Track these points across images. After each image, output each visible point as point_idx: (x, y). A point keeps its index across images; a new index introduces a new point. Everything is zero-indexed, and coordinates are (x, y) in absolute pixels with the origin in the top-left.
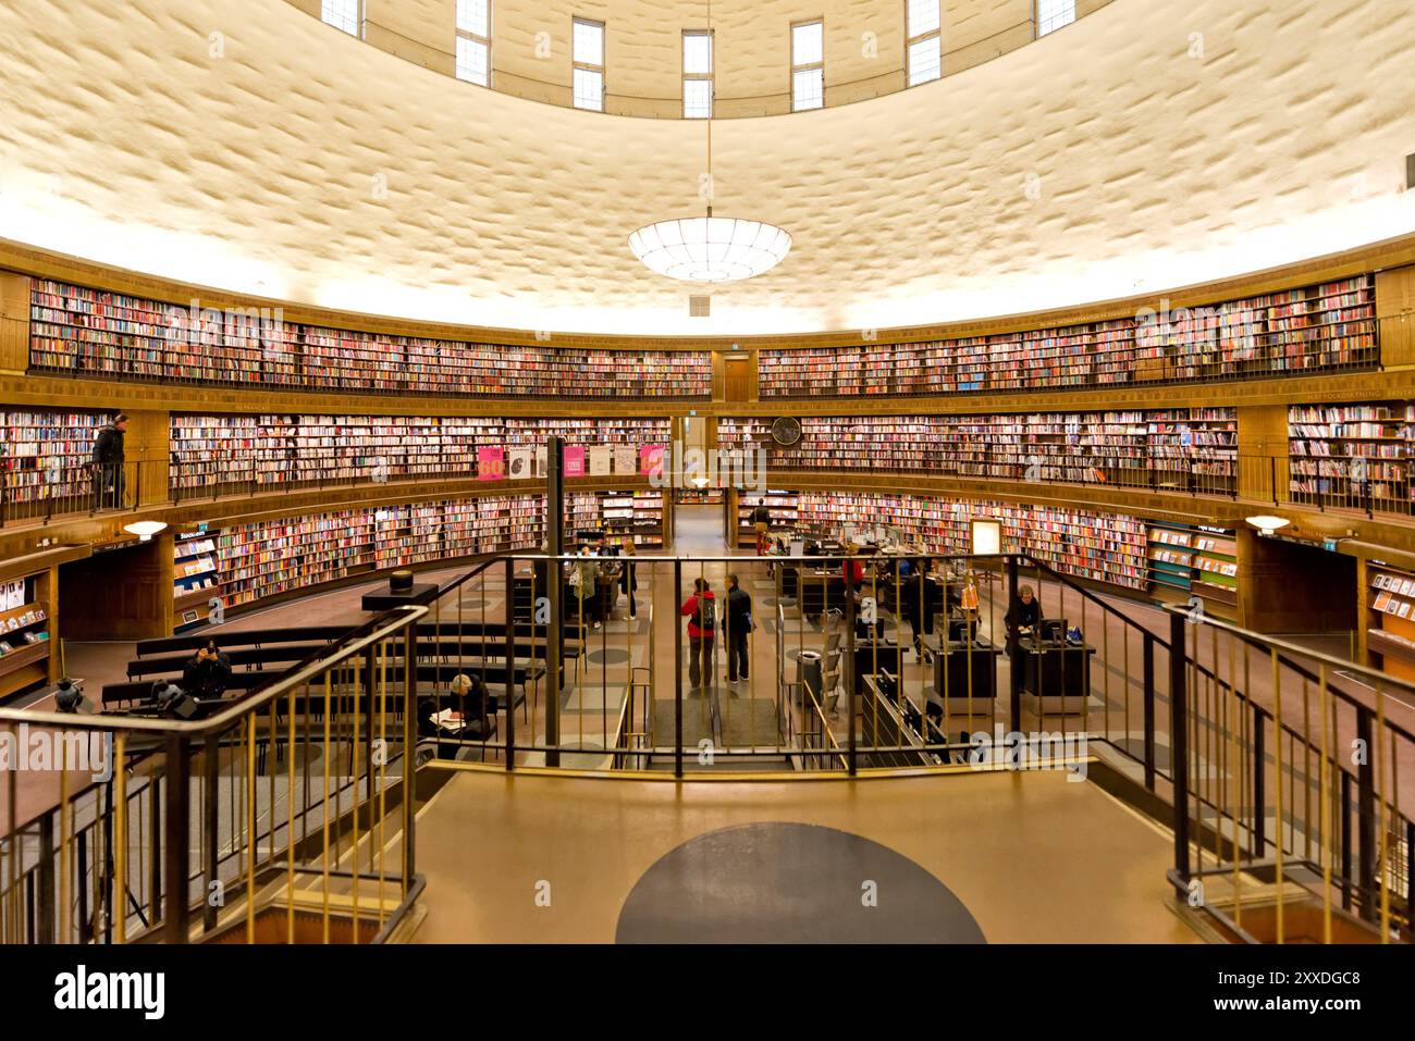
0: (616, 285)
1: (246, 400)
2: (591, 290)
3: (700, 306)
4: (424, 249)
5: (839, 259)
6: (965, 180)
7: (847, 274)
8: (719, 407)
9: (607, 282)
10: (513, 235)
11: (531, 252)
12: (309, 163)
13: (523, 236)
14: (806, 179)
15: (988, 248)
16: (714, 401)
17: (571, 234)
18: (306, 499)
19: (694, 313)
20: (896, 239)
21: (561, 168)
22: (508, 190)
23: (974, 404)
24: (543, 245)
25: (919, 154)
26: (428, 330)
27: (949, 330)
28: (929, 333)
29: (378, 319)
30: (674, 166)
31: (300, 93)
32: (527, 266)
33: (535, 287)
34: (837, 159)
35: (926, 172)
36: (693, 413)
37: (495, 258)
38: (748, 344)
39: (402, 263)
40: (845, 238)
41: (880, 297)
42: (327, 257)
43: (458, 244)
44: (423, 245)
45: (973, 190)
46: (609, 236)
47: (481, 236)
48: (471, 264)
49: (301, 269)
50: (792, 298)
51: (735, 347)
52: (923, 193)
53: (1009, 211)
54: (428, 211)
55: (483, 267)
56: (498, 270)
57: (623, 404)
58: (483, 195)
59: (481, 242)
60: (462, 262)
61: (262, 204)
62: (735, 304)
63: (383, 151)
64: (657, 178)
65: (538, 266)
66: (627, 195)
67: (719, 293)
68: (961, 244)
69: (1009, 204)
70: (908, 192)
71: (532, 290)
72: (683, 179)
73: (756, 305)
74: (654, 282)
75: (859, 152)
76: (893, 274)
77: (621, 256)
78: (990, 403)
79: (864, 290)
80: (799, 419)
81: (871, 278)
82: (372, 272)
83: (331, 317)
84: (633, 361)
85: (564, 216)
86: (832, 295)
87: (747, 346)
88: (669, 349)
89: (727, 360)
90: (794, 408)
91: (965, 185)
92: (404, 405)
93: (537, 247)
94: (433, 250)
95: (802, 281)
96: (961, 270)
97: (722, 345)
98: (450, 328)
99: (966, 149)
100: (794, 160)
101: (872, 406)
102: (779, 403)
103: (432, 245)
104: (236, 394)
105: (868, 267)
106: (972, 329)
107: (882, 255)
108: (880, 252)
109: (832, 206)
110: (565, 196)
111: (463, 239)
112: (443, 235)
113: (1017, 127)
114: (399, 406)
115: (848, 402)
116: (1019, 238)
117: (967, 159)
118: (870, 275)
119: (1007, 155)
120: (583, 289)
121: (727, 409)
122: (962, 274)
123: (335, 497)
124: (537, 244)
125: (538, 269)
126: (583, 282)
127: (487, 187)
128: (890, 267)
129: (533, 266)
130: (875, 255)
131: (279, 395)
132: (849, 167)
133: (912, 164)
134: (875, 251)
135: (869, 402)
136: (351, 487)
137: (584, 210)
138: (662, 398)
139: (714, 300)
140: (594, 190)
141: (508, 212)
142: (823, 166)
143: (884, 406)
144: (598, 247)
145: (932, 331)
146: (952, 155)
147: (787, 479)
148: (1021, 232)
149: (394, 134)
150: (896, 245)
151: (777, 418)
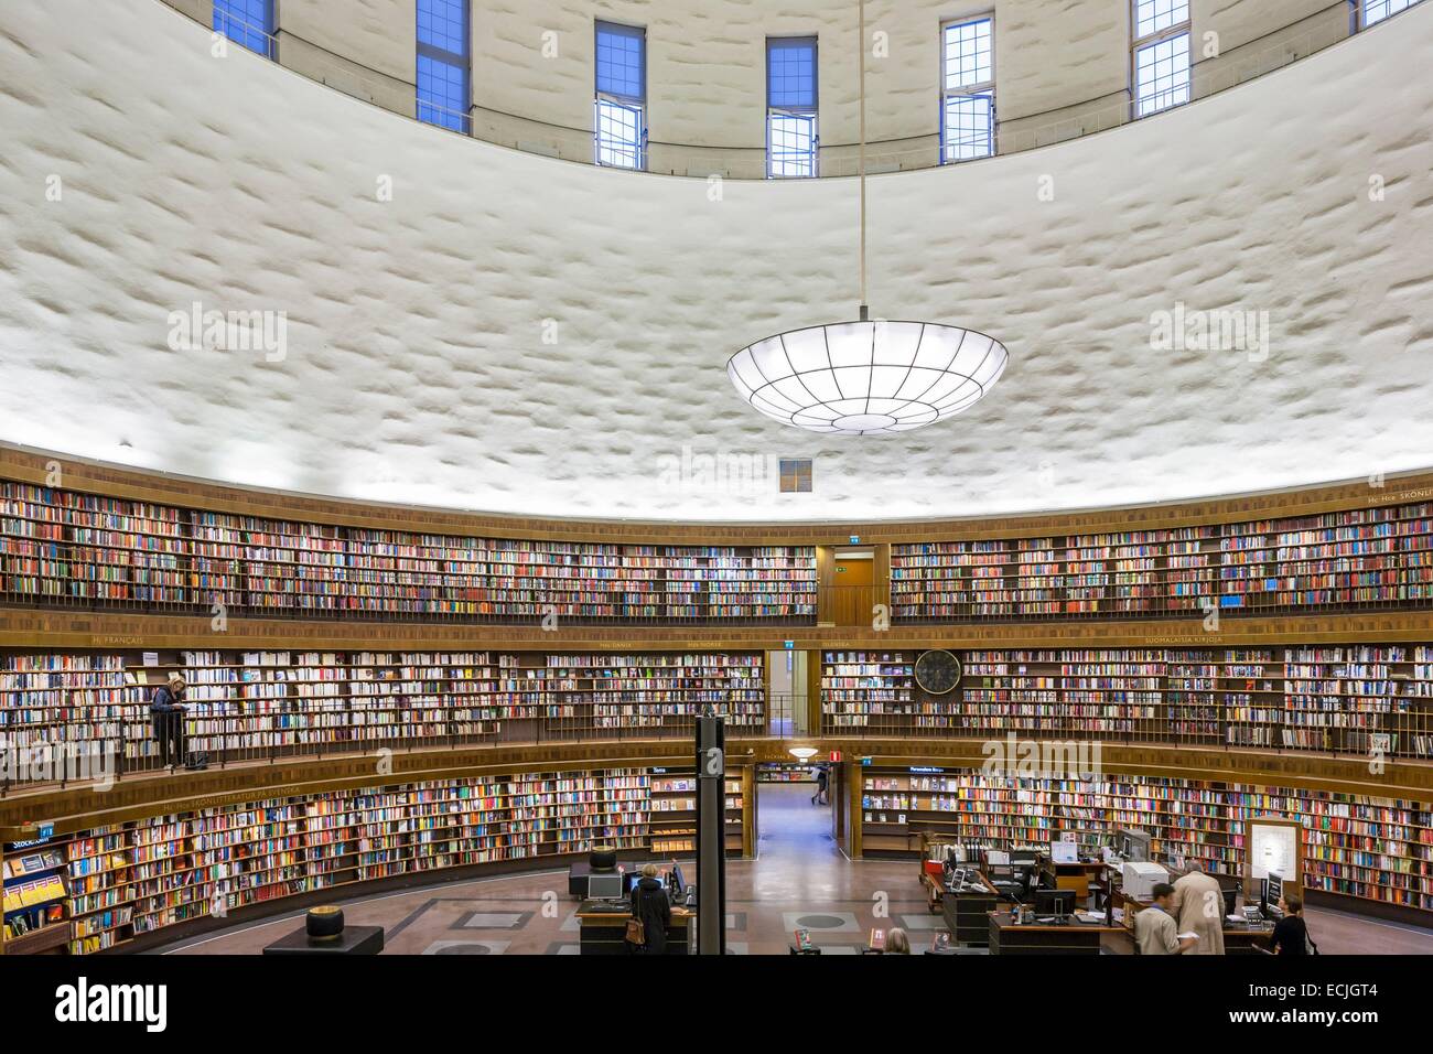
0: (665, 442)
1: (108, 628)
2: (628, 452)
3: (796, 475)
4: (371, 389)
5: (1021, 398)
6: (1233, 266)
7: (1033, 422)
8: (830, 635)
9: (650, 439)
10: (507, 367)
11: (532, 392)
12: (200, 255)
13: (520, 368)
14: (966, 271)
15: (1273, 377)
16: (821, 625)
17: (595, 363)
18: (201, 783)
19: (785, 487)
20: (1115, 364)
21: (578, 260)
22: (499, 295)
23: (1252, 629)
24: (552, 381)
25: (1156, 225)
26: (379, 516)
27: (1207, 510)
28: (1172, 515)
29: (302, 500)
30: (755, 254)
31: (181, 146)
32: (527, 414)
33: (540, 447)
34: (1017, 237)
35: (1167, 255)
36: (789, 643)
37: (480, 403)
38: (871, 534)
39: (338, 411)
40: (1031, 363)
41: (1089, 458)
42: (226, 403)
43: (423, 381)
44: (370, 383)
45: (1248, 282)
46: (653, 366)
47: (458, 368)
48: (443, 412)
49: (186, 422)
50: (945, 461)
51: (855, 539)
52: (1161, 289)
53: (1310, 314)
54: (378, 330)
55: (463, 417)
56: (484, 421)
57: (679, 631)
58: (462, 304)
59: (458, 377)
60: (429, 410)
61: (124, 319)
62: (851, 471)
63: (308, 236)
64: (729, 274)
65: (546, 414)
66: (682, 301)
67: (828, 454)
68: (1224, 372)
69: (1310, 303)
70: (1135, 289)
71: (534, 452)
72: (770, 275)
73: (885, 473)
74: (726, 439)
75: (1053, 225)
76: (1107, 420)
77: (673, 397)
78: (1280, 628)
79: (1062, 447)
80: (960, 653)
81: (1074, 428)
82: (292, 427)
83: (232, 497)
84: (692, 563)
85: (584, 335)
86: (1010, 455)
87: (872, 539)
88: (747, 542)
89: (838, 560)
90: (950, 636)
91: (1234, 275)
92: (344, 633)
93: (543, 384)
94: (385, 391)
95: (961, 434)
96: (1224, 413)
97: (832, 535)
98: (411, 512)
99: (1236, 216)
100: (946, 241)
101: (1078, 633)
102: (926, 629)
103: (383, 383)
104: (91, 619)
105: (1068, 410)
106: (1246, 507)
107: (1093, 391)
108: (1089, 385)
109: (1010, 313)
110: (584, 304)
111: (428, 372)
112: (399, 367)
113: (1325, 176)
114: (336, 635)
115: (1039, 627)
116: (1328, 358)
117: (1237, 233)
118: (1071, 424)
119: (1308, 223)
120: (614, 451)
121: (842, 637)
122: (1228, 420)
123: (244, 779)
124: (542, 379)
125: (545, 419)
126: (615, 439)
127: (466, 291)
128: (1105, 409)
129: (537, 415)
130: (1081, 391)
131: (158, 619)
132: (1037, 250)
133: (1143, 244)
134: (1081, 383)
135: (1074, 626)
136: (267, 763)
137: (614, 326)
138: (740, 620)
139: (819, 464)
140: (630, 293)
141: (499, 330)
142: (994, 249)
143: (1098, 632)
144: (636, 384)
145: (1177, 513)
146: (1213, 225)
147: (942, 750)
148: (1332, 349)
149: (326, 209)
150: (1117, 373)
151: (922, 651)
